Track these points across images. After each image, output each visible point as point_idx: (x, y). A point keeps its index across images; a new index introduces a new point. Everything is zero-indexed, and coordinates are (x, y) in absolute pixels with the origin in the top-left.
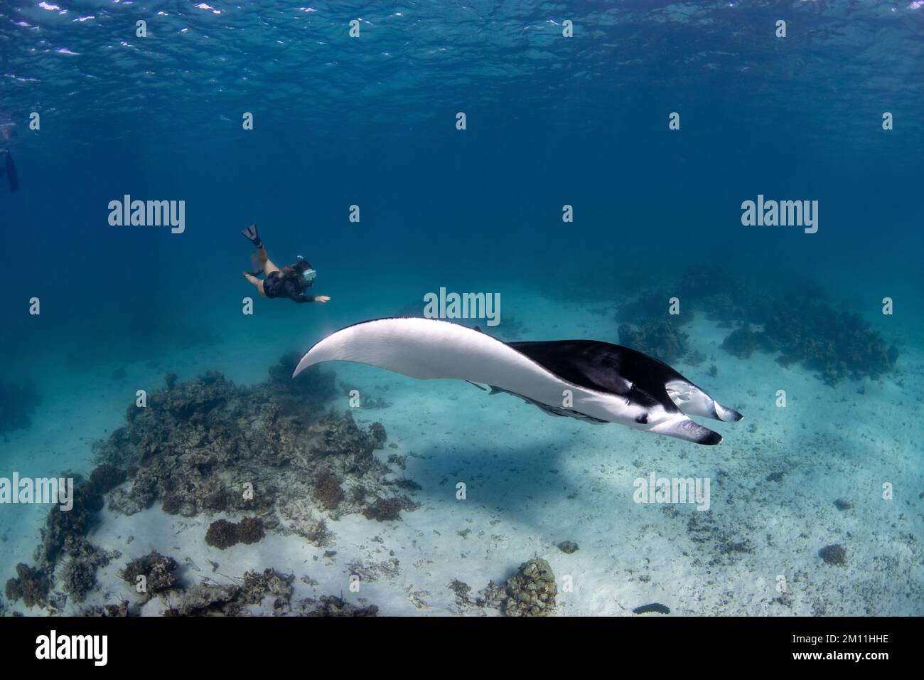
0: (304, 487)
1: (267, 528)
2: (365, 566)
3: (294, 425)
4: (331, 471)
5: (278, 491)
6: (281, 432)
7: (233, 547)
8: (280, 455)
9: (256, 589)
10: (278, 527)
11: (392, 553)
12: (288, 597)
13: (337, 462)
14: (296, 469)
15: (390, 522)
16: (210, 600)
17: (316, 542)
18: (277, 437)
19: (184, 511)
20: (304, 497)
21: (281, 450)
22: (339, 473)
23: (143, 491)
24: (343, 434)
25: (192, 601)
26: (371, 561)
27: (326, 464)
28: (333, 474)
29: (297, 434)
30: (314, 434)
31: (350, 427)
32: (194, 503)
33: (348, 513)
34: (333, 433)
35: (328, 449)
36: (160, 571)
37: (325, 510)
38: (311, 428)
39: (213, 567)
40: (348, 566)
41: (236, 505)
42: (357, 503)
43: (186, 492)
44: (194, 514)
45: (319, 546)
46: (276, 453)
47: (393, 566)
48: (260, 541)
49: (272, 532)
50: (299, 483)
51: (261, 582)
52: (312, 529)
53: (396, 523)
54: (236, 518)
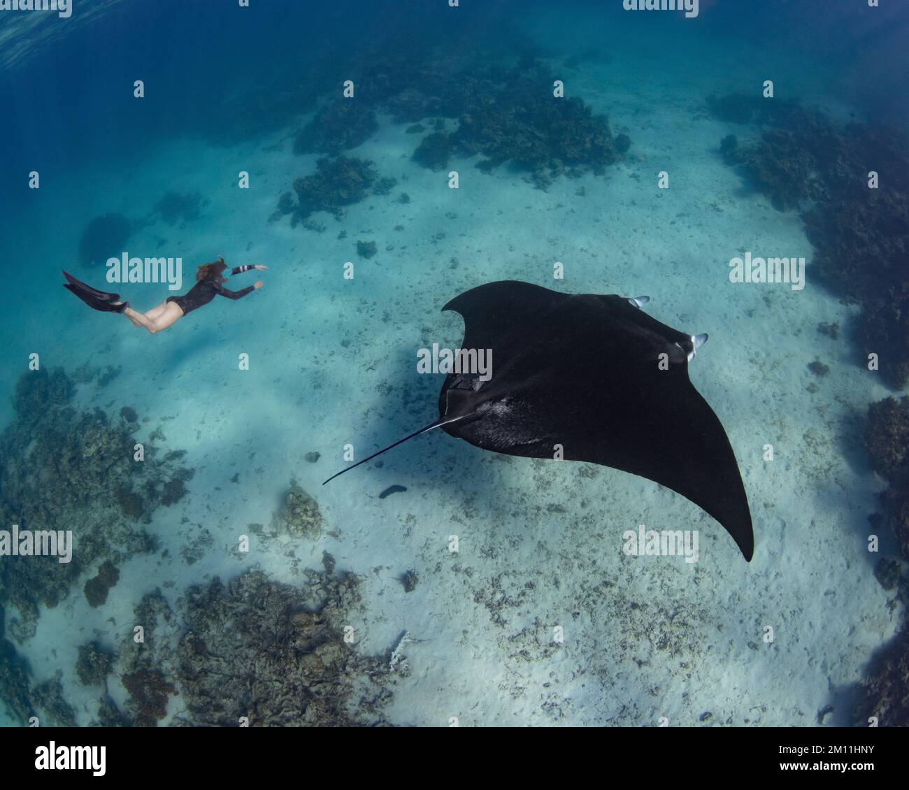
0: (113, 510)
1: (116, 563)
2: (191, 547)
3: (73, 463)
4: (120, 481)
5: (100, 527)
6: (68, 476)
7: (109, 596)
8: (80, 496)
9: (148, 617)
10: (122, 557)
11: (200, 526)
12: (167, 607)
13: (119, 470)
14: (97, 497)
15: (183, 499)
16: (136, 650)
17: (151, 551)
18: (69, 484)
19: (62, 597)
20: (118, 519)
21: (78, 490)
22: (125, 479)
23: (28, 608)
24: (108, 443)
25: (128, 660)
26: (191, 541)
27: (112, 478)
28: (123, 483)
29: (78, 469)
30: (89, 459)
31: (109, 434)
32: (62, 586)
33: (153, 511)
34: (101, 447)
35: (107, 466)
36: (95, 658)
37: (138, 519)
38: (84, 456)
39: (112, 623)
40: (182, 556)
41: (85, 562)
42: (154, 499)
43: (52, 583)
44: (67, 592)
45: (154, 552)
46: (77, 496)
47: (207, 536)
48: (120, 577)
49: (121, 564)
50: (107, 509)
51: (147, 610)
52: (142, 544)
53: (188, 497)
54: (93, 572)
